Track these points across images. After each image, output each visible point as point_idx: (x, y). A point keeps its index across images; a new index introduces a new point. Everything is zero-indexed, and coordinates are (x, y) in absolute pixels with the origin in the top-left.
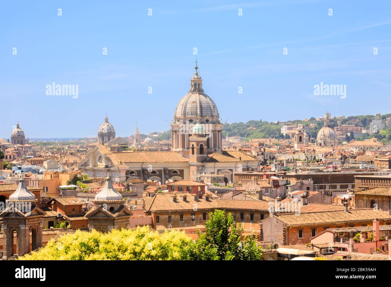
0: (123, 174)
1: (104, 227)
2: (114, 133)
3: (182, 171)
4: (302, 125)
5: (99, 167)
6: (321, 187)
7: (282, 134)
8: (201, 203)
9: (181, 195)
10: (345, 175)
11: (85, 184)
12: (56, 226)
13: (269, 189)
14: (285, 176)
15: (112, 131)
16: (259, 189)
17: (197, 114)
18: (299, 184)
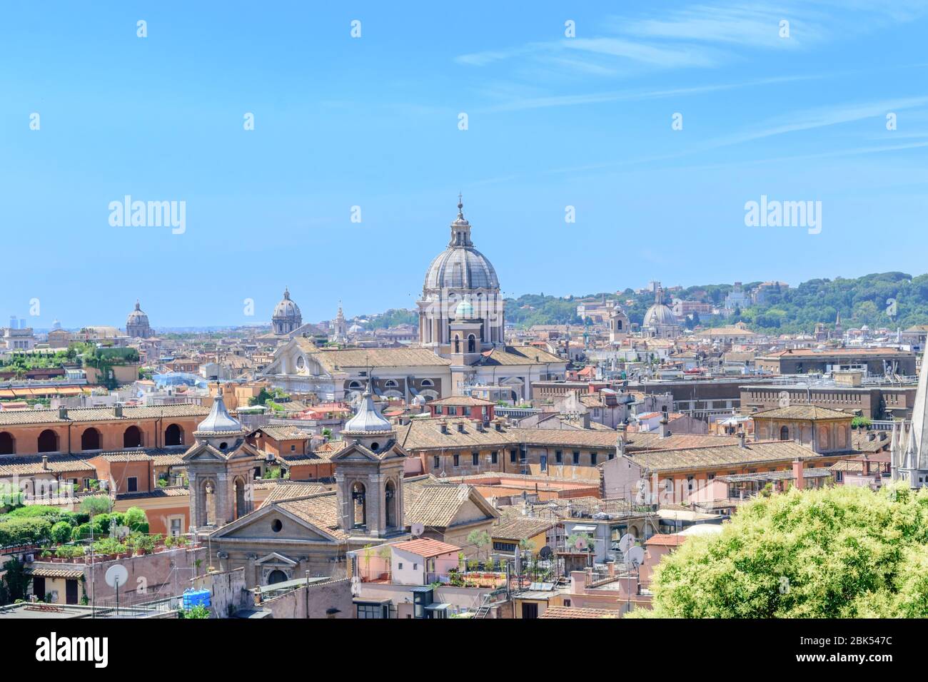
0: (340, 387)
1: (363, 477)
2: (300, 317)
3: (438, 381)
4: (612, 301)
5: (298, 374)
6: (685, 406)
7: (580, 317)
8: (489, 435)
9: (453, 421)
10: (720, 386)
11: (280, 404)
12: (264, 475)
13: (601, 411)
14: (626, 387)
15: (297, 314)
16: (583, 411)
17: (462, 284)
18: (650, 402)
